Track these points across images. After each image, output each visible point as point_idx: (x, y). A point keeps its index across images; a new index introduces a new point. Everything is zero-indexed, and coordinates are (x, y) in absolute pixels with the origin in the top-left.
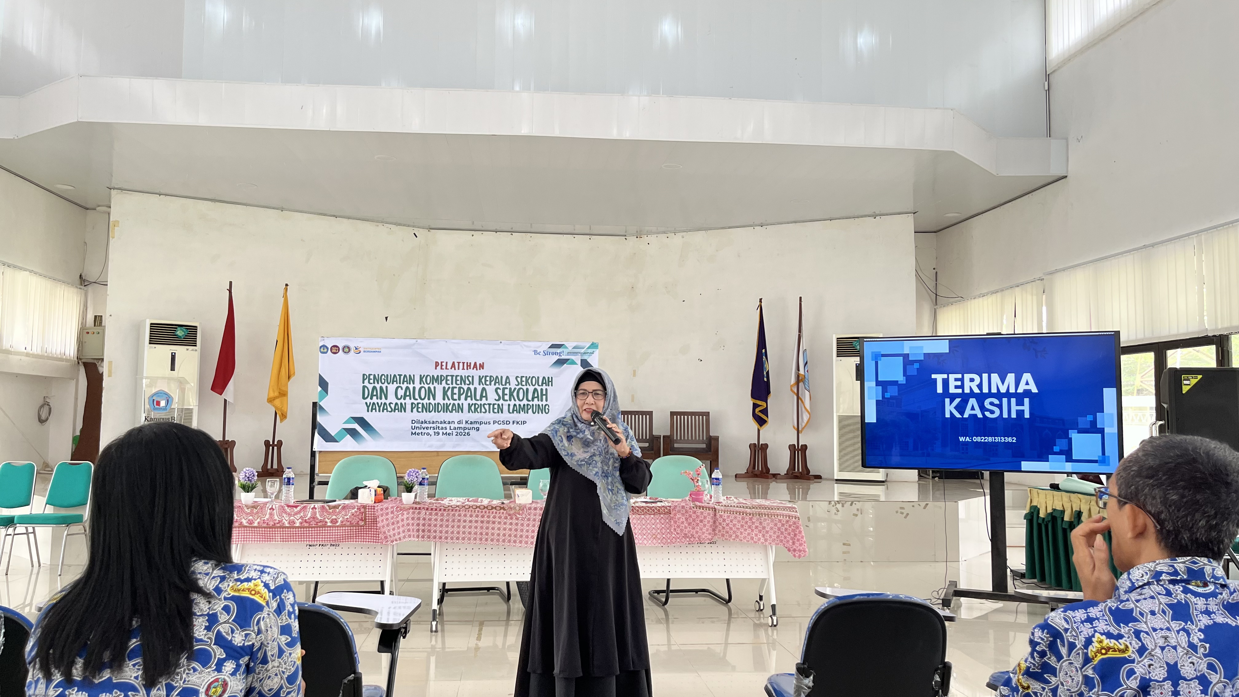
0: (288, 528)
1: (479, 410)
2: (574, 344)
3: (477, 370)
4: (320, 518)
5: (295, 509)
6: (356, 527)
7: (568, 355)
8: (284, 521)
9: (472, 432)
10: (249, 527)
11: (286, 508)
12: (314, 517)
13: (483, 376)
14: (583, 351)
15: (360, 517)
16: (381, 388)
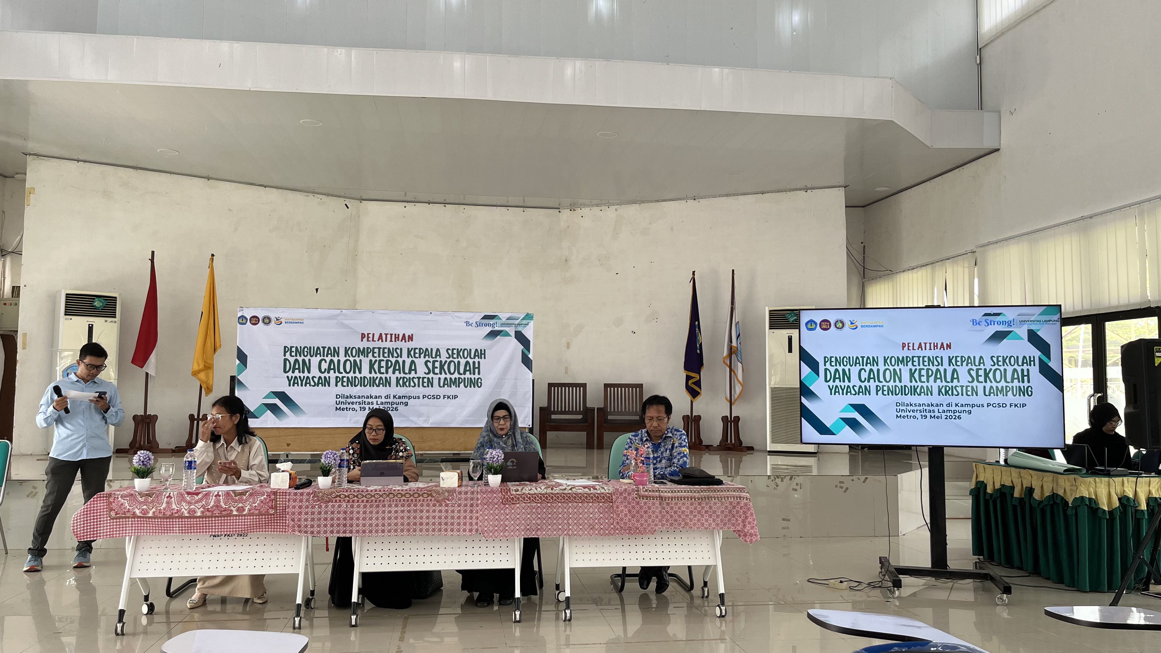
0: (187, 518)
1: (407, 384)
2: (508, 315)
3: (405, 342)
4: (224, 507)
5: (196, 496)
6: (265, 515)
7: (501, 327)
8: (183, 510)
9: (401, 408)
10: (143, 517)
11: (186, 495)
12: (217, 506)
13: (412, 349)
14: (517, 322)
15: (270, 504)
16: (304, 361)
